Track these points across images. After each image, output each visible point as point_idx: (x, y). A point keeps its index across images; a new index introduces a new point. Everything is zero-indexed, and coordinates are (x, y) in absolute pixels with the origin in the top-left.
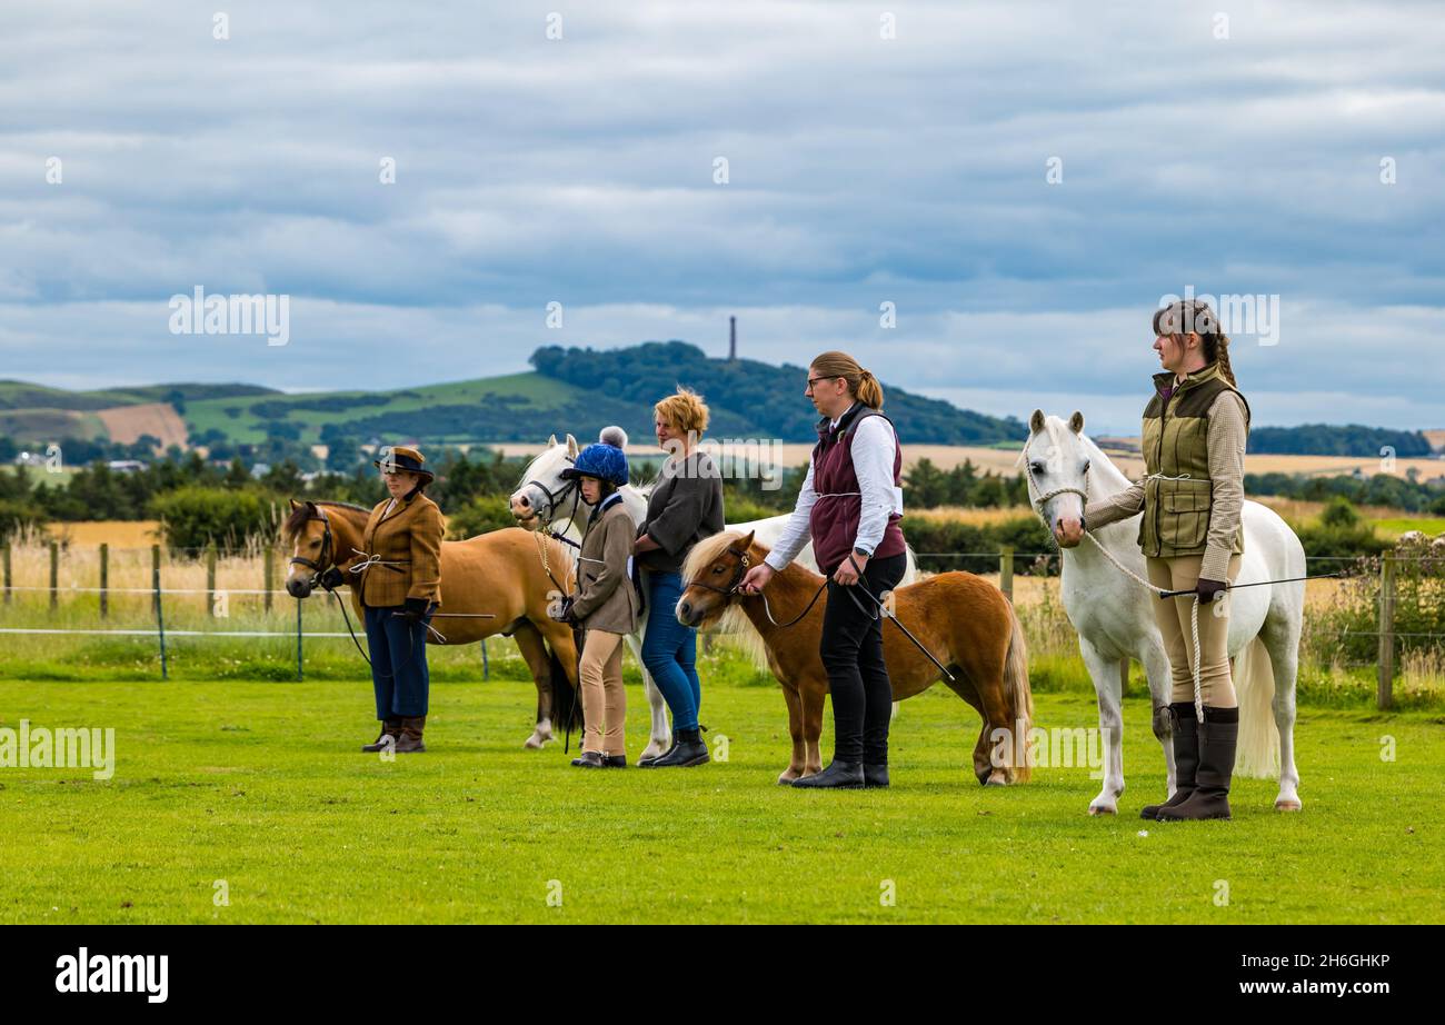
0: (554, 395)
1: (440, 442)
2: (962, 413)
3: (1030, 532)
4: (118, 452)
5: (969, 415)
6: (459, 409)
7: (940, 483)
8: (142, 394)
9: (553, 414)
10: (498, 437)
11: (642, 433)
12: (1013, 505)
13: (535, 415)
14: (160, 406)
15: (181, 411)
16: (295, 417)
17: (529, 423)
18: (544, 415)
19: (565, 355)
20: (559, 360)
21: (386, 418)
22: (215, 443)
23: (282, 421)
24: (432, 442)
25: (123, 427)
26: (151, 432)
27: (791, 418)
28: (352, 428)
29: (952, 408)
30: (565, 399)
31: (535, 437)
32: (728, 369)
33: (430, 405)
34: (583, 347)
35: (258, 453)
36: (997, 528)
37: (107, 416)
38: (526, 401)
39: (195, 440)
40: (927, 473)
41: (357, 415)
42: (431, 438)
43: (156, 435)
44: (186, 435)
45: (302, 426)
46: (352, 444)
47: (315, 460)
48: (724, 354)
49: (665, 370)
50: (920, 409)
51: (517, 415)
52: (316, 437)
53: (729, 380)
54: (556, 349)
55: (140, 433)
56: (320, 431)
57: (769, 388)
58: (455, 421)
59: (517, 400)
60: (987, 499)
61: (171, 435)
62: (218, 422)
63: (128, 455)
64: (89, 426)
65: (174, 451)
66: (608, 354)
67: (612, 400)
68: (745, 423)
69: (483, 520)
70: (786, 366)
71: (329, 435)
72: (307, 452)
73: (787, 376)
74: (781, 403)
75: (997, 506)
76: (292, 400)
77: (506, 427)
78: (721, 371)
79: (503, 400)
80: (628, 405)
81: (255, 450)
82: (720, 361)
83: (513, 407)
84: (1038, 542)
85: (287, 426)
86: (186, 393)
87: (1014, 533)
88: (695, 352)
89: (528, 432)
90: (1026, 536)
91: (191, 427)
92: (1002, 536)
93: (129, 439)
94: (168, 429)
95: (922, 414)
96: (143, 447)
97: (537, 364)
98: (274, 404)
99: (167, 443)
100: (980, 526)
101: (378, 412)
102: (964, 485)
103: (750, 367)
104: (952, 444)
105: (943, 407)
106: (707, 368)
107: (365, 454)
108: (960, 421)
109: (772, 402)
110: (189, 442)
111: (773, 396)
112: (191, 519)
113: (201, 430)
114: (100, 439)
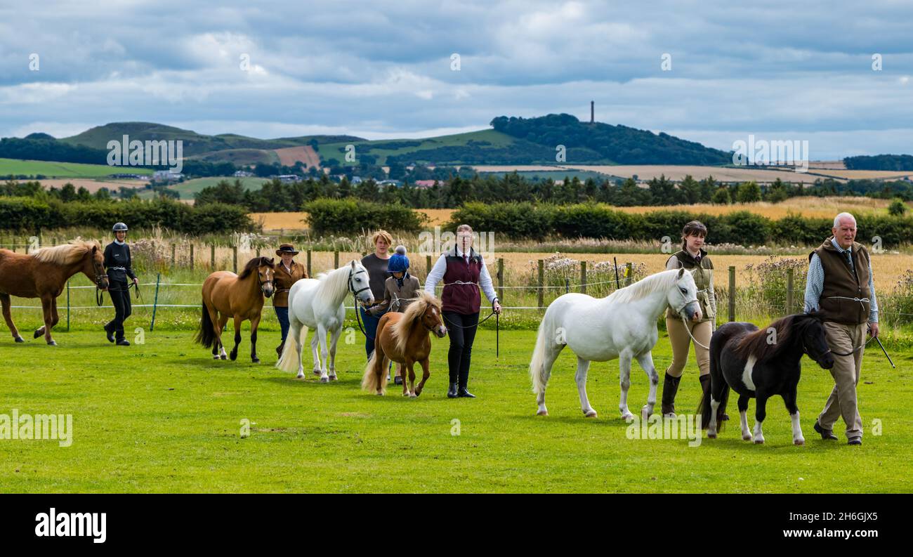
0: (504, 141)
1: (446, 165)
2: (707, 149)
3: (742, 219)
4: (285, 170)
5: (711, 150)
6: (455, 148)
7: (697, 188)
8: (296, 140)
9: (502, 150)
10: (475, 162)
11: (546, 159)
12: (733, 203)
13: (493, 151)
14: (306, 147)
15: (316, 149)
16: (374, 152)
17: (490, 155)
18: (498, 150)
19: (509, 121)
20: (506, 123)
21: (418, 153)
22: (333, 166)
23: (367, 154)
24: (441, 165)
25: (287, 158)
26: (301, 160)
27: (622, 152)
28: (402, 158)
29: (703, 147)
30: (509, 143)
31: (493, 162)
32: (591, 127)
33: (441, 146)
34: (517, 117)
35: (355, 171)
36: (726, 217)
37: (280, 152)
38: (489, 144)
39: (323, 164)
40: (690, 183)
41: (404, 151)
42: (442, 163)
43: (304, 162)
44: (319, 162)
45: (377, 157)
46: (402, 166)
47: (384, 174)
48: (589, 120)
49: (560, 128)
50: (686, 147)
51: (484, 150)
52: (384, 162)
53: (590, 133)
54: (504, 118)
55: (296, 160)
56: (386, 159)
57: (610, 137)
58: (453, 154)
59: (484, 143)
60: (720, 199)
61: (311, 163)
62: (334, 155)
63: (290, 172)
64: (271, 157)
65: (313, 171)
66: (530, 120)
67: (531, 143)
68: (599, 155)
69: (468, 214)
70: (619, 126)
71: (390, 161)
72: (380, 170)
73: (619, 130)
74: (616, 144)
75: (726, 203)
76: (372, 144)
77: (480, 157)
78: (587, 128)
79: (478, 143)
80: (540, 146)
81: (353, 169)
82: (586, 123)
83: (482, 147)
84: (746, 224)
85: (370, 156)
86: (318, 140)
87: (734, 220)
88: (573, 119)
89: (490, 159)
90: (740, 221)
91: (321, 158)
92: (727, 222)
93: (290, 164)
94: (310, 159)
95: (688, 150)
96: (297, 168)
97: (494, 126)
98: (363, 145)
99: (309, 166)
100: (717, 216)
101: (415, 150)
102: (709, 190)
103: (602, 127)
104: (702, 165)
105: (698, 146)
106: (580, 127)
107: (408, 171)
108: (706, 153)
109: (612, 144)
110: (320, 165)
111: (613, 142)
112: (322, 214)
113: (326, 159)
114: (276, 164)
